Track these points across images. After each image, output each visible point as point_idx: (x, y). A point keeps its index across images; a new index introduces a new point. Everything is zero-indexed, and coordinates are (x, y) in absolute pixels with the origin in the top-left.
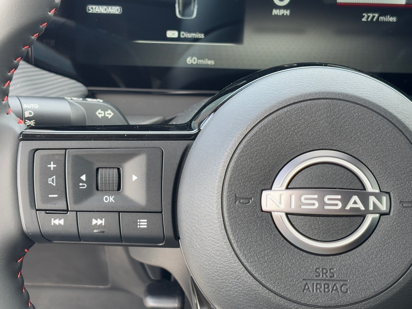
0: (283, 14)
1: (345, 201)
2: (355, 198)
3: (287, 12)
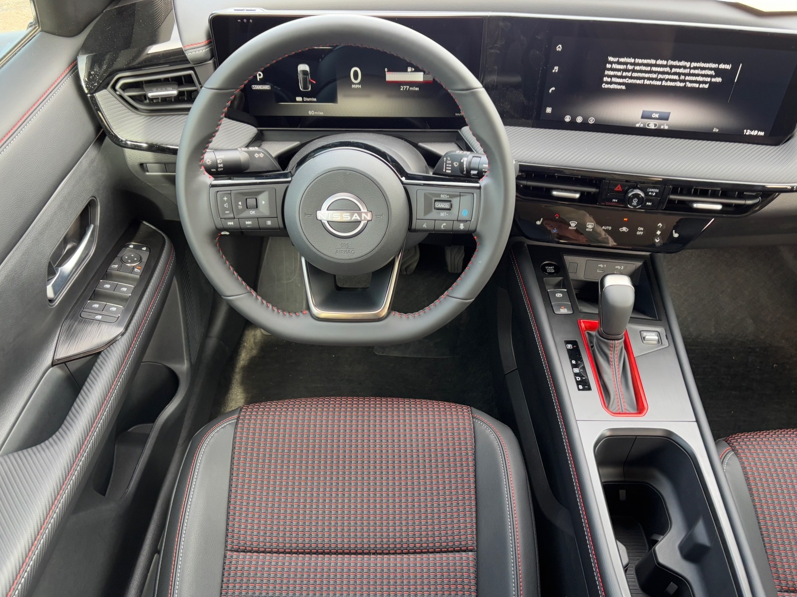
0: (358, 88)
1: (352, 216)
2: (356, 214)
3: (360, 86)
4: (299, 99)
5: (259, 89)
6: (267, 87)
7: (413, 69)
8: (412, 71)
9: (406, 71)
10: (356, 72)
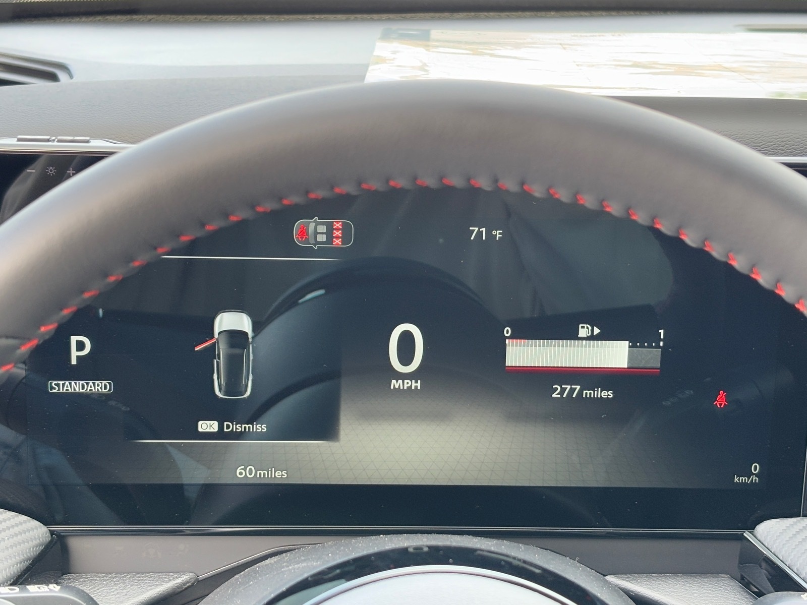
0: (409, 388)
3: (417, 384)
4: (207, 426)
5: (71, 391)
6: (100, 387)
7: (597, 331)
8: (592, 338)
9: (575, 336)
10: (407, 338)
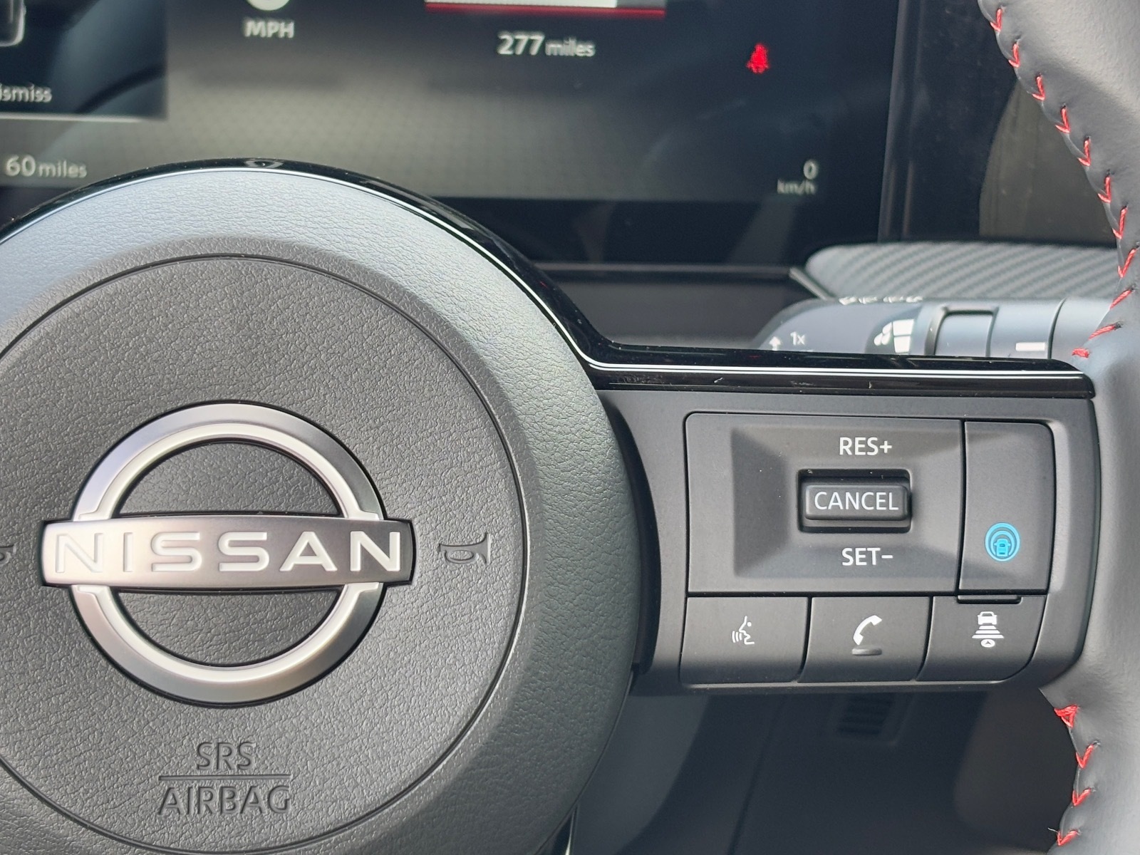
0: (275, 35)
1: (281, 550)
2: (310, 538)
3: (287, 29)
